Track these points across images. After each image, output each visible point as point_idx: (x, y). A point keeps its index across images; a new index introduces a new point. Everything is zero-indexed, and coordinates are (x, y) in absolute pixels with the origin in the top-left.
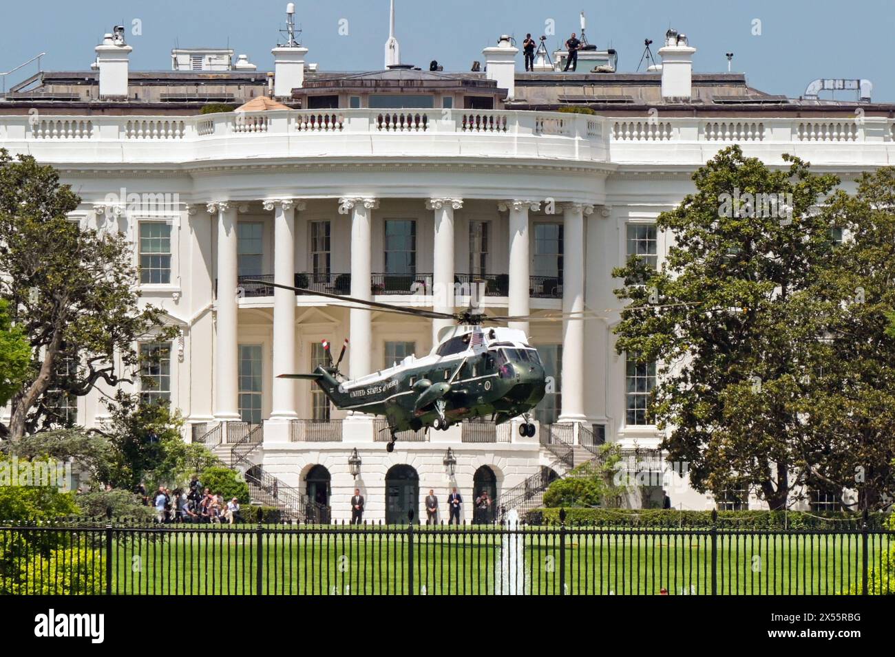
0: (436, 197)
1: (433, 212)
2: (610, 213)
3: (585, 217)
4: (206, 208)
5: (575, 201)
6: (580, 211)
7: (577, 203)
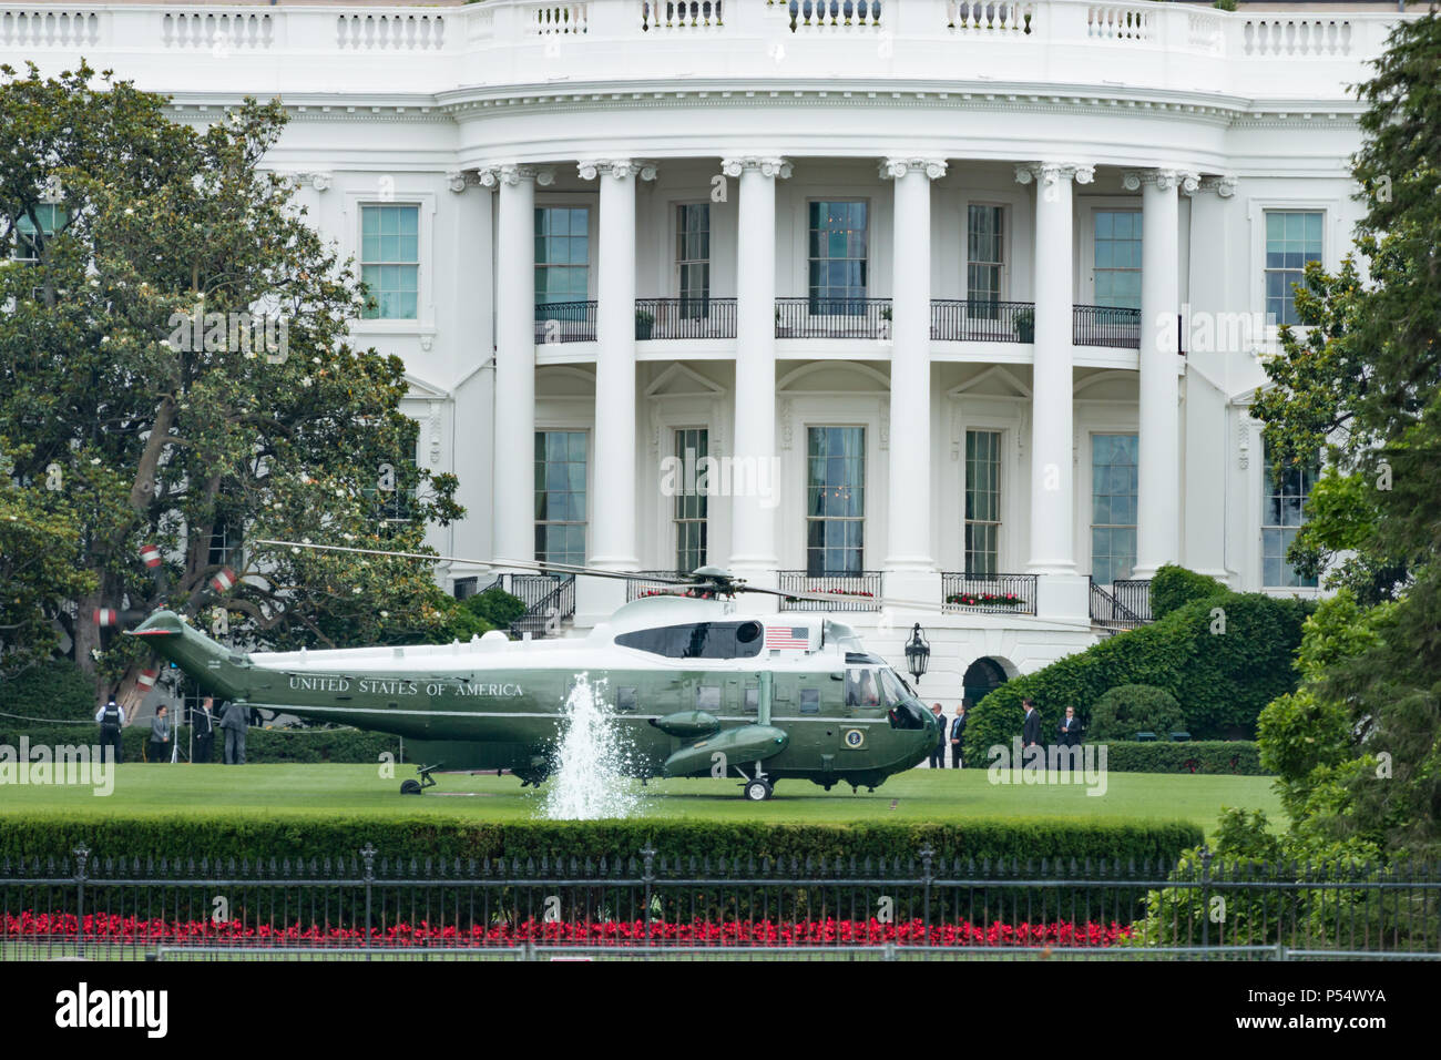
0: (896, 156)
1: (891, 183)
2: (1234, 191)
3: (1183, 196)
4: (479, 178)
5: (1162, 165)
6: (1173, 185)
7: (1167, 170)
